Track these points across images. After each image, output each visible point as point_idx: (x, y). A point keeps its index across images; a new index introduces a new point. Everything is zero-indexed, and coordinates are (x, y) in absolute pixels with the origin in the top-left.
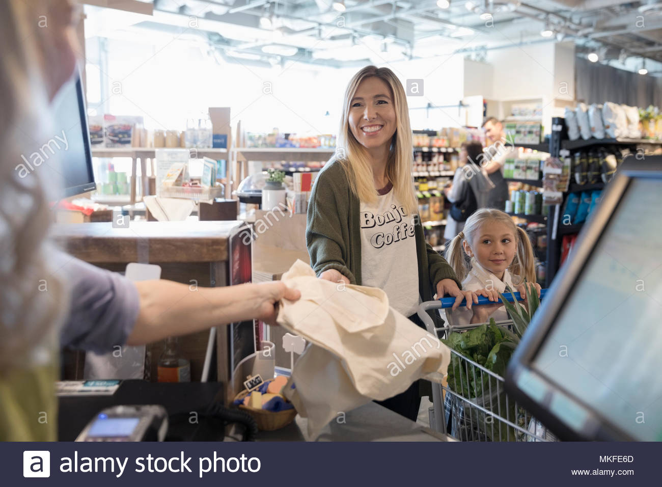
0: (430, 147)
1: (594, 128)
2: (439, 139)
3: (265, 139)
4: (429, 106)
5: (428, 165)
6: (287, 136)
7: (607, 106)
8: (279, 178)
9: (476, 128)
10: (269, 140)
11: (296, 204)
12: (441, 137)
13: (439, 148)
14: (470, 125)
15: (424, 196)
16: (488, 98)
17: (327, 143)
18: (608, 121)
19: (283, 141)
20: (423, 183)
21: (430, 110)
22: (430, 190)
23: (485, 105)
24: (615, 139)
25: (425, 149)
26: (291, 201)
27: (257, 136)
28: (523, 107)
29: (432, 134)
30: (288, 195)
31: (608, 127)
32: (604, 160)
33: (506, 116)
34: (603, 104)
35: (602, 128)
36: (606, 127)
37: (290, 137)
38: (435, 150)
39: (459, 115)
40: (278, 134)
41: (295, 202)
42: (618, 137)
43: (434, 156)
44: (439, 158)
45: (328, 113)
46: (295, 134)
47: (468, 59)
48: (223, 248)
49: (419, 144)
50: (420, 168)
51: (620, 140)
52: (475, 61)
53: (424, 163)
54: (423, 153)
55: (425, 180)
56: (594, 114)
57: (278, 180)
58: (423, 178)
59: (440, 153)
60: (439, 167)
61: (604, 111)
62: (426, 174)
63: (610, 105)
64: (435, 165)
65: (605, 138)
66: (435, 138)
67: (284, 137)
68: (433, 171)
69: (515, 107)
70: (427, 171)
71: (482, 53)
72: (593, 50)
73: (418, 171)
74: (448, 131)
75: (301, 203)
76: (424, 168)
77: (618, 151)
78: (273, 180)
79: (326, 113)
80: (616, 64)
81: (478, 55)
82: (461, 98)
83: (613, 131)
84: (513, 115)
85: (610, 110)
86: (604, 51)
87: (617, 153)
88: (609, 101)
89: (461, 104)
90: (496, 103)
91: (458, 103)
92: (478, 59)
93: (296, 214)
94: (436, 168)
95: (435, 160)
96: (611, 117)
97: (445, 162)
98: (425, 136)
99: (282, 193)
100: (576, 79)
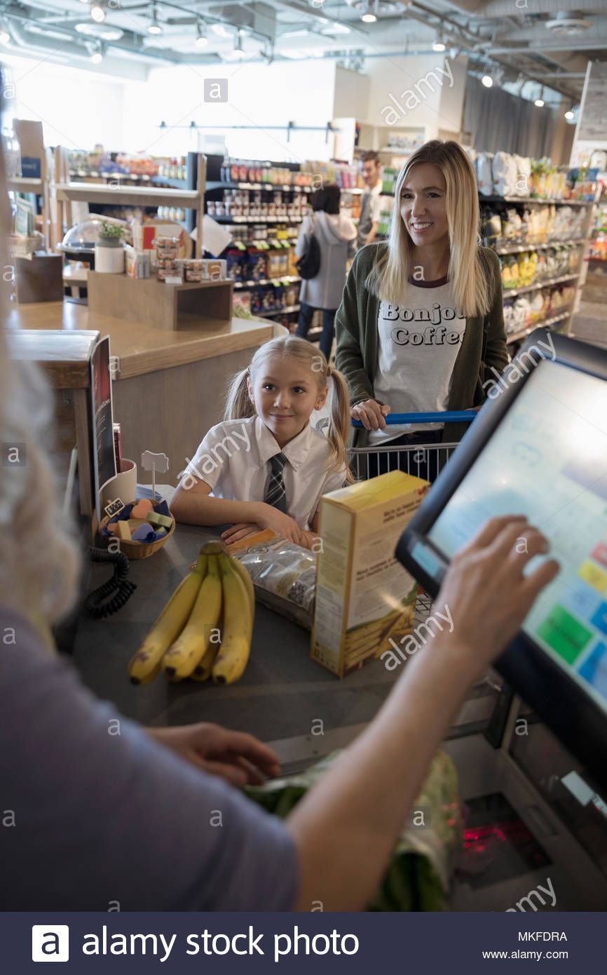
0: (292, 185)
1: (481, 182)
2: (303, 175)
3: (86, 160)
4: (291, 125)
5: (288, 208)
6: (114, 156)
7: (499, 157)
8: (115, 232)
9: (346, 163)
10: (91, 161)
11: (138, 267)
12: (306, 174)
13: (302, 187)
14: (339, 157)
15: (283, 246)
16: (362, 121)
17: (167, 172)
18: (499, 175)
19: (109, 164)
20: (282, 229)
21: (292, 132)
22: (289, 239)
23: (358, 130)
24: (502, 198)
25: (286, 188)
26: (132, 263)
27: (75, 154)
28: (402, 135)
29: (295, 168)
30: (128, 254)
31: (497, 182)
32: (489, 221)
33: (381, 147)
34: (495, 154)
35: (489, 182)
36: (495, 182)
37: (119, 158)
38: (297, 189)
39: (326, 142)
40: (102, 154)
41: (137, 264)
42: (506, 195)
43: (297, 197)
44: (301, 200)
45: (163, 125)
46: (123, 154)
47: (339, 67)
48: (83, 374)
49: (279, 180)
50: (279, 211)
51: (507, 199)
52: (349, 70)
53: (284, 205)
54: (283, 193)
55: (284, 226)
56: (484, 163)
57: (115, 235)
58: (282, 223)
59: (303, 193)
60: (301, 211)
61: (495, 162)
62: (286, 219)
63: (502, 155)
64: (296, 208)
65: (493, 196)
66: (299, 173)
67: (109, 157)
68: (295, 215)
69: (393, 135)
70: (288, 216)
71: (358, 60)
72: (488, 72)
73: (276, 215)
74: (314, 166)
75: (144, 266)
76: (284, 211)
77: (504, 211)
78: (108, 235)
79: (160, 124)
80: (511, 88)
81: (352, 62)
82: (330, 119)
83: (502, 188)
84: (389, 145)
85: (501, 162)
86: (500, 74)
87: (503, 214)
88: (501, 150)
89: (330, 127)
90: (370, 128)
91: (325, 125)
92: (353, 67)
93: (139, 279)
94: (298, 212)
95: (297, 202)
96: (501, 171)
97: (308, 204)
98: (287, 170)
99: (119, 251)
100: (464, 105)
